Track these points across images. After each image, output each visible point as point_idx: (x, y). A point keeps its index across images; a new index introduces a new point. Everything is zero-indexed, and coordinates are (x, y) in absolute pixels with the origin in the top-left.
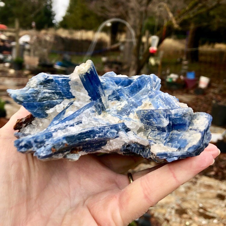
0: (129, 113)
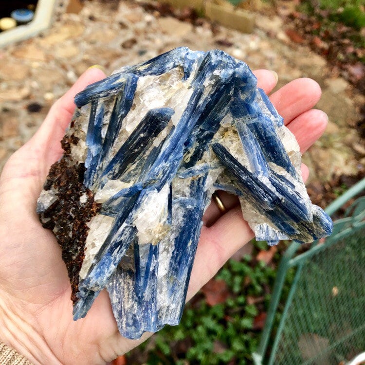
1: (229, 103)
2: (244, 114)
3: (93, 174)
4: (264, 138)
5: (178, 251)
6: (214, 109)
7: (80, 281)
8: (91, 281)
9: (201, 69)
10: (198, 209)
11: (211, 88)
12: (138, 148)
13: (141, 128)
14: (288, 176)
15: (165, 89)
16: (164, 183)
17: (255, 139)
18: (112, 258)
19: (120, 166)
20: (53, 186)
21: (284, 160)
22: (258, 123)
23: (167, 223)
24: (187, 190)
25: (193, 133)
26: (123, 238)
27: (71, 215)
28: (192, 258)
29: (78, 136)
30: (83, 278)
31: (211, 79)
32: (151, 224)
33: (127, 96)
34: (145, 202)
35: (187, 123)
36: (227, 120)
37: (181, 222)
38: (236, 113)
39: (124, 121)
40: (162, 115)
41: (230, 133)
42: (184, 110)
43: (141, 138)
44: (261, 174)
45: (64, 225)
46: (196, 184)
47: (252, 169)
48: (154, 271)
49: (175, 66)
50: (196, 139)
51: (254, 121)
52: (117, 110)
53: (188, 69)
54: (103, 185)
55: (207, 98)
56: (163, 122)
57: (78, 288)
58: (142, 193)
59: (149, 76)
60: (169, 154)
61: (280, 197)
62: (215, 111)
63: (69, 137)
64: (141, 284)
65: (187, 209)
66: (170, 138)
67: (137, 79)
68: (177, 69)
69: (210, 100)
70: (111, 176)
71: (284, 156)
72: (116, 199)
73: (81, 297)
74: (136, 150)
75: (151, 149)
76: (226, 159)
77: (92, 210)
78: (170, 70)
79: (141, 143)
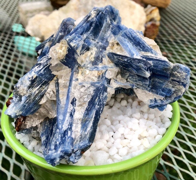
0: (102, 59)
2: (119, 32)
4: (132, 39)
5: (89, 106)
10: (102, 84)
11: (95, 14)
14: (153, 55)
17: (128, 41)
21: (148, 47)
22: (127, 32)
24: (95, 79)
38: (115, 33)
40: (69, 21)
43: (60, 36)
44: (135, 55)
46: (101, 76)
47: (129, 55)
56: (70, 25)
65: (95, 86)
76: (115, 57)
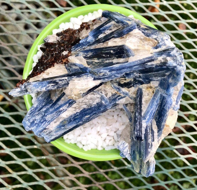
1: (163, 78)
2: (164, 89)
3: (80, 47)
4: (162, 107)
5: (80, 114)
6: (154, 73)
7: (28, 81)
8: (30, 85)
9: (164, 51)
10: (106, 107)
11: (160, 63)
12: (105, 55)
13: (114, 48)
14: (156, 134)
15: (142, 44)
16: (100, 79)
17: (158, 104)
18: (48, 86)
19: (92, 55)
20: (61, 36)
21: (161, 126)
22: (166, 98)
23: (81, 94)
24: (110, 95)
25: (135, 73)
26: (60, 82)
27: (54, 54)
28: (82, 123)
29: (91, 28)
30: (30, 82)
31: (163, 59)
32: (76, 88)
33: (124, 31)
34: (84, 78)
35: (134, 66)
36: (155, 84)
37: (94, 104)
38: (161, 84)
39: (112, 39)
40: (127, 52)
41: (151, 90)
42: (139, 59)
43: (110, 52)
44: (145, 121)
45: (48, 55)
46: (116, 96)
47: (144, 114)
48: (61, 111)
49: (156, 39)
50: (134, 77)
51: (165, 95)
52: (115, 32)
53: (159, 46)
54: (78, 56)
55: (154, 65)
56: (125, 55)
57: (24, 83)
58: (87, 74)
59: (140, 32)
60: (114, 70)
61: (143, 138)
62: (154, 74)
63: (87, 24)
64: (51, 110)
65: (101, 102)
66: (121, 65)
67: (135, 28)
68: (156, 41)
69: (154, 67)
70: (84, 55)
71: (163, 124)
72: (76, 66)
73: (21, 88)
74: (104, 55)
75: (110, 61)
76: (138, 99)
77: (63, 60)
78: (152, 38)
79: (109, 55)
